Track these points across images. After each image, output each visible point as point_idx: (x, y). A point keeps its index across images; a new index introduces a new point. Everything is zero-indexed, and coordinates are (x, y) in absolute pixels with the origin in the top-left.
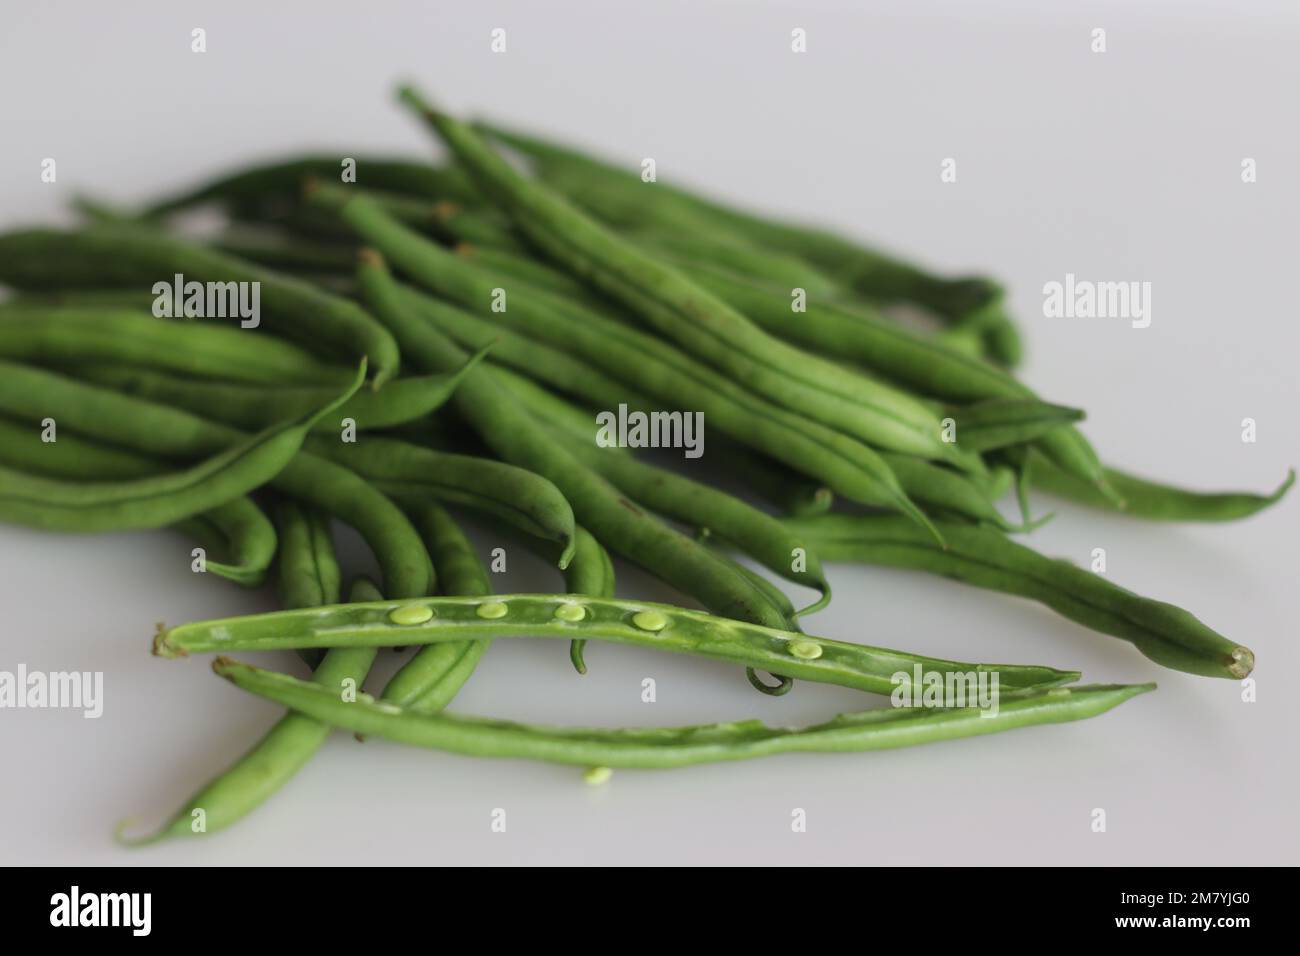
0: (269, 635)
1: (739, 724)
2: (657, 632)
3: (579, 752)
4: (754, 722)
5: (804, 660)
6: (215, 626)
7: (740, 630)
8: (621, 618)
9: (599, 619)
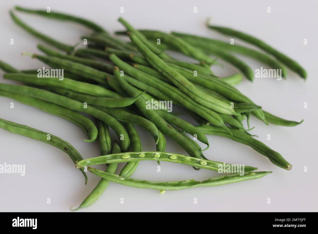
0: (98, 162)
1: (190, 180)
2: (174, 160)
3: (159, 187)
4: (193, 180)
5: (203, 165)
6: (87, 160)
7: (191, 159)
8: (167, 157)
9: (163, 157)
